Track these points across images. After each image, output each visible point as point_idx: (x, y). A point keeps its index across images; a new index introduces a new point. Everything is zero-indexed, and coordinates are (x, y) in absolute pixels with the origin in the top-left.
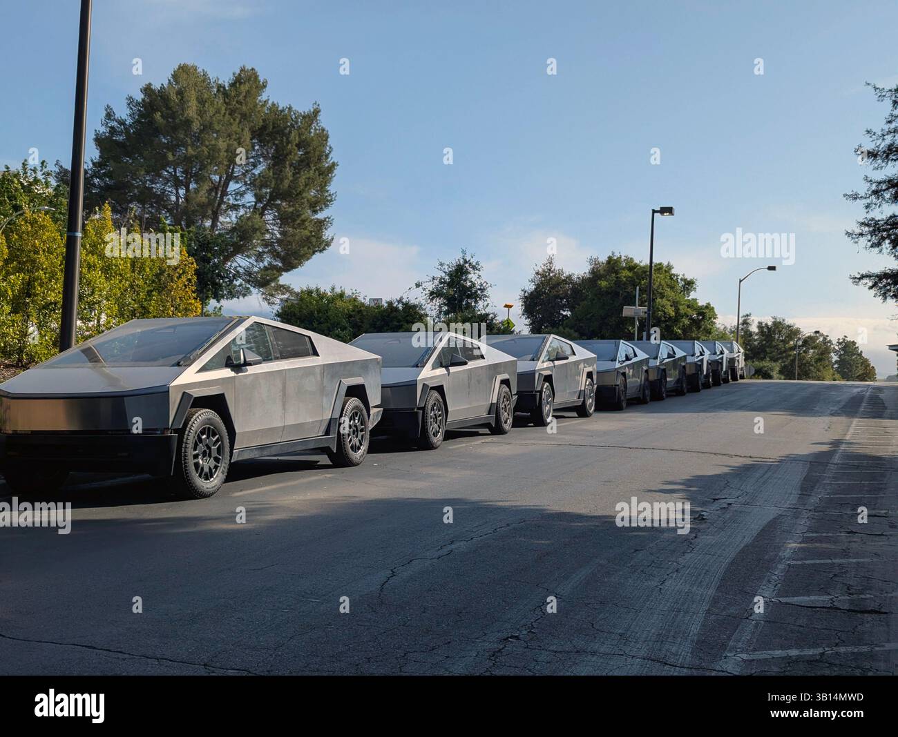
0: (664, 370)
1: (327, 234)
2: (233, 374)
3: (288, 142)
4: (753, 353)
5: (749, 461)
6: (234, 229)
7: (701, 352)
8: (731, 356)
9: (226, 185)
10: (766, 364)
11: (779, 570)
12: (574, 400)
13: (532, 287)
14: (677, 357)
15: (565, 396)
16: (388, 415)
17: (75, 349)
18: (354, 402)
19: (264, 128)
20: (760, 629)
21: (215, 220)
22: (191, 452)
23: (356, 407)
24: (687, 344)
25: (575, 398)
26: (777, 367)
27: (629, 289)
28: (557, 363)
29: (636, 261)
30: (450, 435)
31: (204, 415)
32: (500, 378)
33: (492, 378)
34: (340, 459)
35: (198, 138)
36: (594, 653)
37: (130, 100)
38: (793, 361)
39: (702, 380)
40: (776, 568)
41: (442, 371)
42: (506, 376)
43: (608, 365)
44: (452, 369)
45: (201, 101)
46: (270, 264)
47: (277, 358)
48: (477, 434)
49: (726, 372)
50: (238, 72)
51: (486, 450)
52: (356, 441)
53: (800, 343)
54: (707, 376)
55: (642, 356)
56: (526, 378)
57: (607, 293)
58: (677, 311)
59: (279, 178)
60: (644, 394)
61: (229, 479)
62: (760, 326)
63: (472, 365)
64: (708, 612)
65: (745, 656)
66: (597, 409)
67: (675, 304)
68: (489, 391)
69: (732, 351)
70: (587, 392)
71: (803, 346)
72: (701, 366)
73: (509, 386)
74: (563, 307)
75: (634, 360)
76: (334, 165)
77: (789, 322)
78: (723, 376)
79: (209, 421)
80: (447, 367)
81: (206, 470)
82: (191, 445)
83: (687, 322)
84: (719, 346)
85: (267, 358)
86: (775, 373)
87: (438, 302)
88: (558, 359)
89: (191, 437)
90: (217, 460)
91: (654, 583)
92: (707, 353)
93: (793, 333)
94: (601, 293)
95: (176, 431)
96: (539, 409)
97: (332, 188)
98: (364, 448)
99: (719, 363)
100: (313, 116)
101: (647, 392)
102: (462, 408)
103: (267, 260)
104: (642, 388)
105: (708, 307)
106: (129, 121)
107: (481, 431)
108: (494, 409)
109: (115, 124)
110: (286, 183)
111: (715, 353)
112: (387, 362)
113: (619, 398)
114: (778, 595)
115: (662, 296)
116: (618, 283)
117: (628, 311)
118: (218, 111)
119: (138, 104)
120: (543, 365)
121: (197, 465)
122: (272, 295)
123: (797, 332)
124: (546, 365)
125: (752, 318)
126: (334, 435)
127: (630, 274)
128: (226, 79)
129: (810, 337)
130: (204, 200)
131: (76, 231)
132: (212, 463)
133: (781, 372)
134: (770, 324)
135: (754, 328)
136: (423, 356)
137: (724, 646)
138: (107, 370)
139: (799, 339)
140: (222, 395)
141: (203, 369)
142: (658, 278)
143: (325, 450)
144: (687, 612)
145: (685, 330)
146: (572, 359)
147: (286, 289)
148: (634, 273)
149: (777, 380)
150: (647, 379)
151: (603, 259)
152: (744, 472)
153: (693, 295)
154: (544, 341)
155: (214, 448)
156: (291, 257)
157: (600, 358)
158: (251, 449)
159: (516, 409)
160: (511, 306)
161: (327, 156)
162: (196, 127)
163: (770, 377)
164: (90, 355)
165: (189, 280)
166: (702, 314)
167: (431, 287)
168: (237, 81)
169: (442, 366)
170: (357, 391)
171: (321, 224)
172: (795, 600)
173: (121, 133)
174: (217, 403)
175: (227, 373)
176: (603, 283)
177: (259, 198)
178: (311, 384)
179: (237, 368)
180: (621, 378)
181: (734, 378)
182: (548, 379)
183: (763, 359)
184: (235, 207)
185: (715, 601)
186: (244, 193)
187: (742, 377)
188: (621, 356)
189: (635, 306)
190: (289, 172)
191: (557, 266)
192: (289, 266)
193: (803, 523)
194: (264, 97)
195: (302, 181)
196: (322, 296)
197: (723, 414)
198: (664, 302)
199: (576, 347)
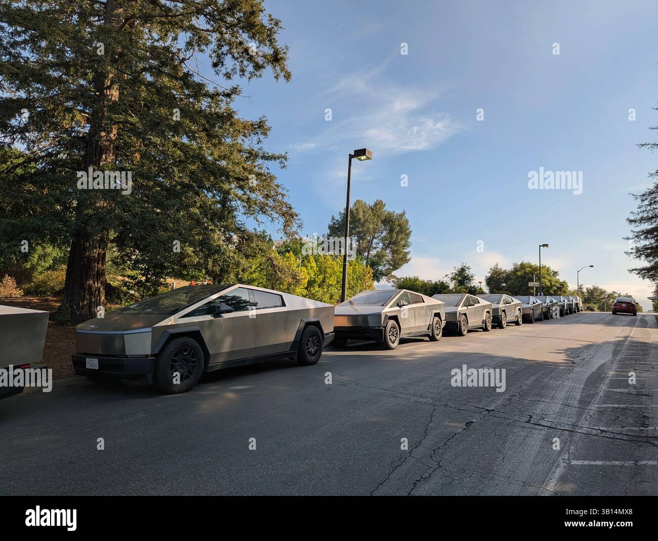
0: (549, 308)
1: (409, 257)
2: (399, 309)
3: (394, 225)
4: (586, 301)
5: (590, 343)
6: (375, 256)
7: (564, 300)
8: (577, 302)
9: (372, 241)
10: (591, 305)
11: (607, 381)
12: (514, 319)
13: (490, 275)
14: (554, 302)
15: (510, 317)
16: (447, 323)
17: (346, 301)
18: (437, 318)
19: (385, 220)
20: (602, 398)
21: (369, 253)
22: (388, 334)
23: (437, 320)
24: (557, 297)
25: (514, 318)
26: (596, 307)
27: (530, 275)
28: (507, 305)
29: (533, 264)
30: (469, 331)
31: (392, 322)
32: (486, 310)
33: (483, 311)
34: (433, 339)
35: (363, 225)
36: (544, 402)
37: (340, 213)
38: (604, 304)
39: (565, 312)
40: (606, 380)
41: (466, 308)
42: (488, 310)
43: (525, 306)
44: (469, 307)
45: (364, 212)
46: (388, 268)
47: (412, 303)
48: (477, 331)
49: (575, 308)
50: (376, 201)
51: (483, 337)
52: (438, 332)
53: (606, 296)
54: (567, 310)
55: (539, 302)
56: (496, 310)
57: (521, 277)
58: (551, 284)
59: (391, 237)
60: (541, 317)
61: (399, 344)
62: (587, 289)
63: (476, 305)
64: (582, 392)
65: (598, 406)
66: (523, 322)
67: (550, 281)
68: (482, 315)
69: (577, 300)
70: (519, 316)
71: (608, 297)
72: (564, 306)
73: (489, 313)
74: (502, 283)
75: (537, 304)
76: (411, 232)
77: (601, 287)
78: (574, 310)
79: (393, 324)
80: (467, 306)
81: (393, 340)
82: (388, 332)
83: (556, 288)
84: (571, 298)
85: (409, 303)
86: (595, 309)
87: (454, 282)
88: (507, 303)
89: (388, 329)
90: (396, 337)
91: (560, 382)
92: (566, 301)
93: (602, 292)
94: (518, 277)
95: (384, 327)
96: (501, 322)
97: (410, 240)
98: (441, 334)
99: (571, 305)
100: (403, 215)
101: (543, 316)
102: (474, 322)
103: (387, 266)
104: (540, 314)
105: (564, 282)
106: (340, 220)
107: (479, 330)
108: (484, 322)
109: (335, 221)
110: (394, 239)
111: (569, 301)
112: (447, 305)
113: (531, 319)
114: (607, 388)
115: (544, 278)
116: (525, 273)
117: (530, 284)
118: (370, 215)
119: (343, 214)
120: (501, 306)
121: (390, 338)
122: (390, 279)
123: (605, 292)
124: (502, 306)
125: (583, 286)
126: (430, 330)
127: (530, 269)
128: (372, 204)
129: (611, 294)
130: (365, 246)
131: (346, 262)
132: (395, 338)
133: (598, 308)
134: (592, 288)
135: (585, 290)
136: (458, 302)
137: (590, 402)
138: (356, 307)
139: (605, 295)
140: (397, 316)
141: (391, 307)
142: (543, 271)
143: (427, 335)
144: (574, 392)
145: (554, 291)
146: (512, 303)
147: (394, 277)
148: (532, 269)
149: (597, 312)
150: (542, 311)
151: (519, 263)
152: (588, 347)
153: (558, 277)
154: (501, 297)
155: (395, 333)
156: (396, 266)
157: (523, 302)
158: (405, 334)
159: (492, 322)
160: (481, 283)
161: (408, 229)
162: (362, 221)
163: (594, 311)
164: (351, 303)
165: (371, 276)
166: (563, 285)
167: (451, 276)
168: (376, 204)
169: (465, 306)
170: (437, 315)
171: (406, 253)
172: (615, 390)
173: (337, 224)
174: (395, 318)
175: (398, 308)
176: (519, 273)
177: (384, 245)
178: (423, 312)
179: (400, 306)
180: (532, 311)
181: (578, 311)
182: (504, 311)
183: (590, 303)
184: (375, 248)
185: (584, 389)
186: (379, 243)
187: (582, 310)
188: (531, 302)
189: (533, 282)
190: (395, 235)
191: (499, 267)
192: (395, 268)
193: (615, 366)
194: (385, 209)
195: (399, 238)
196: (410, 279)
197: (575, 325)
198: (545, 280)
199: (513, 299)
